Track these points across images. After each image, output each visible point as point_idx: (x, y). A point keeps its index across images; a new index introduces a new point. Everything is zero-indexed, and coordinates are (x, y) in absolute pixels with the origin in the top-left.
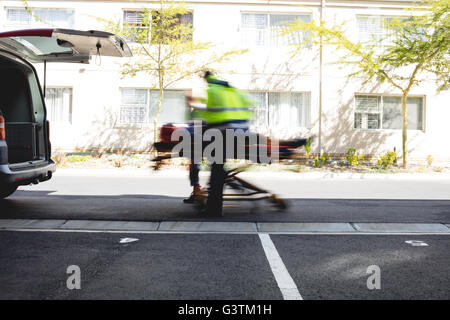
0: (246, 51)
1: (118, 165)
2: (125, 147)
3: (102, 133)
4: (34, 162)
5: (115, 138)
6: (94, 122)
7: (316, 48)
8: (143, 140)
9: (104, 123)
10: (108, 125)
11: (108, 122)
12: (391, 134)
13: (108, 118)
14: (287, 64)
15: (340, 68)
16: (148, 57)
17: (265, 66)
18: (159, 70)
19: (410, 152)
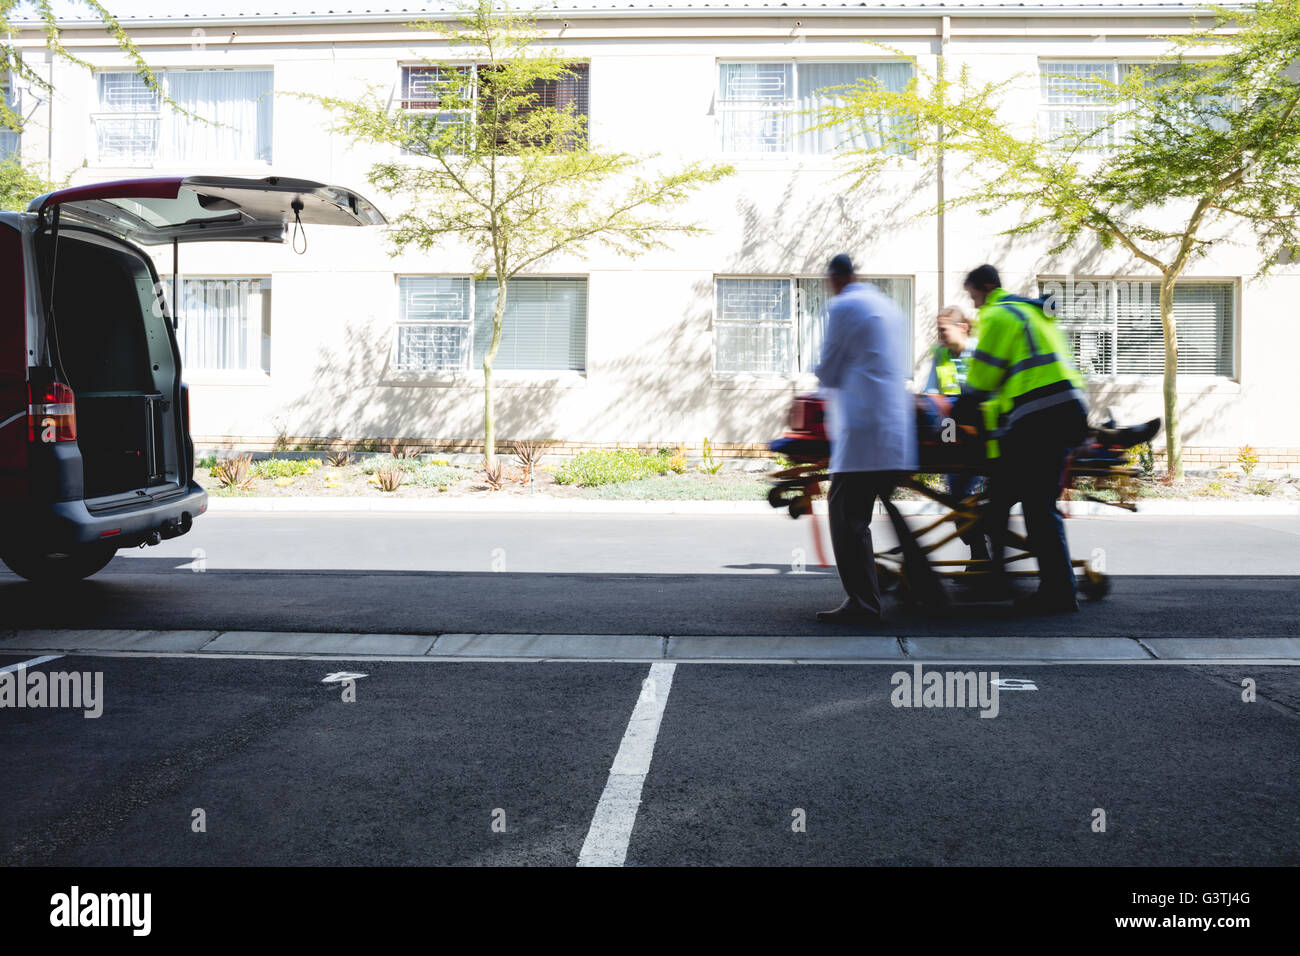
0: (728, 171)
1: (388, 487)
2: (402, 434)
3: (343, 399)
4: (149, 491)
5: (376, 413)
6: (321, 370)
7: (926, 154)
8: (451, 414)
9: (348, 373)
10: (358, 379)
11: (358, 369)
12: (1133, 389)
13: (359, 358)
14: (840, 201)
15: (984, 212)
16: (463, 196)
17: (780, 211)
18: (493, 228)
19: (1185, 438)
